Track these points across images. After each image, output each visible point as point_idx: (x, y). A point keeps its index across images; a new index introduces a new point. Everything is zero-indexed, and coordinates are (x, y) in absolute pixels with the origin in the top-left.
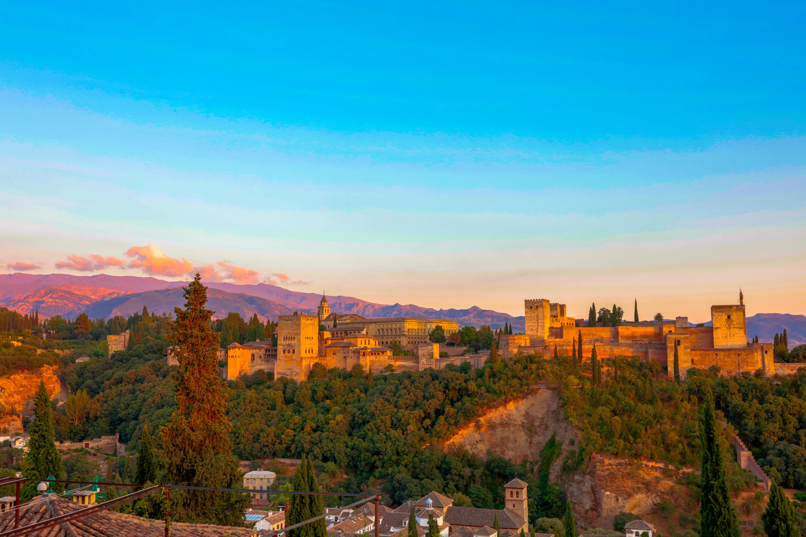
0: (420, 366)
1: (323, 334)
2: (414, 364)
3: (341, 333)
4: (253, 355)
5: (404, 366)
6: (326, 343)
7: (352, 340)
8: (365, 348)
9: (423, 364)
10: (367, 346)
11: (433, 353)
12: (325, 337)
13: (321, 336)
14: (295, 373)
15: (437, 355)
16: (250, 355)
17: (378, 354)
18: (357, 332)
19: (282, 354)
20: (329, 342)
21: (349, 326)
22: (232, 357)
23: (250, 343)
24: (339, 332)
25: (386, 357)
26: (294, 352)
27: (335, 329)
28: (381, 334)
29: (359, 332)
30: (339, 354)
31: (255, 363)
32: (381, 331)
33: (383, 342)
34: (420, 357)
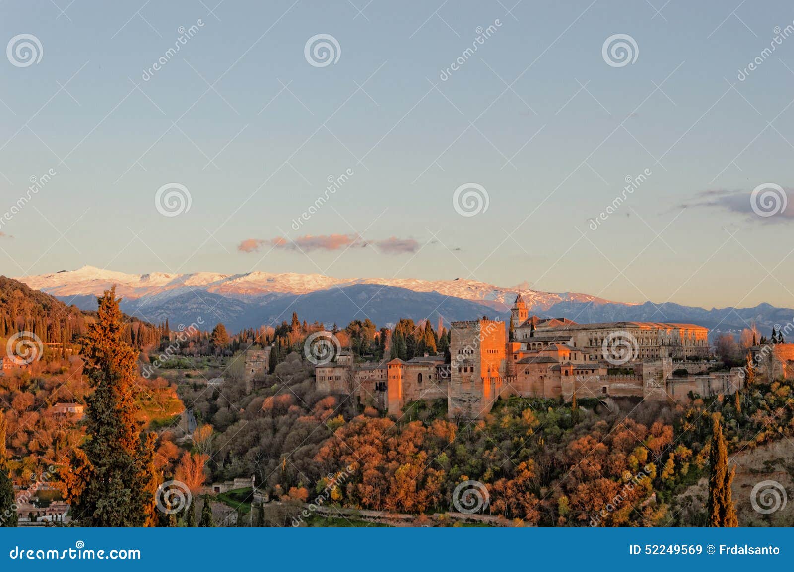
0: (645, 389)
1: (512, 345)
2: (636, 387)
3: (540, 344)
4: (420, 375)
5: (623, 390)
6: (515, 358)
7: (552, 354)
8: (569, 364)
9: (650, 386)
10: (573, 362)
11: (662, 371)
12: (514, 350)
13: (509, 348)
14: (474, 399)
15: (669, 375)
16: (417, 376)
17: (586, 373)
18: (561, 342)
19: (457, 373)
20: (520, 357)
21: (550, 334)
22: (394, 377)
23: (416, 359)
24: (537, 343)
25: (598, 377)
26: (472, 370)
27: (532, 339)
28: (595, 344)
29: (564, 343)
30: (533, 373)
31: (423, 387)
32: (594, 341)
33: (597, 357)
34: (644, 377)
